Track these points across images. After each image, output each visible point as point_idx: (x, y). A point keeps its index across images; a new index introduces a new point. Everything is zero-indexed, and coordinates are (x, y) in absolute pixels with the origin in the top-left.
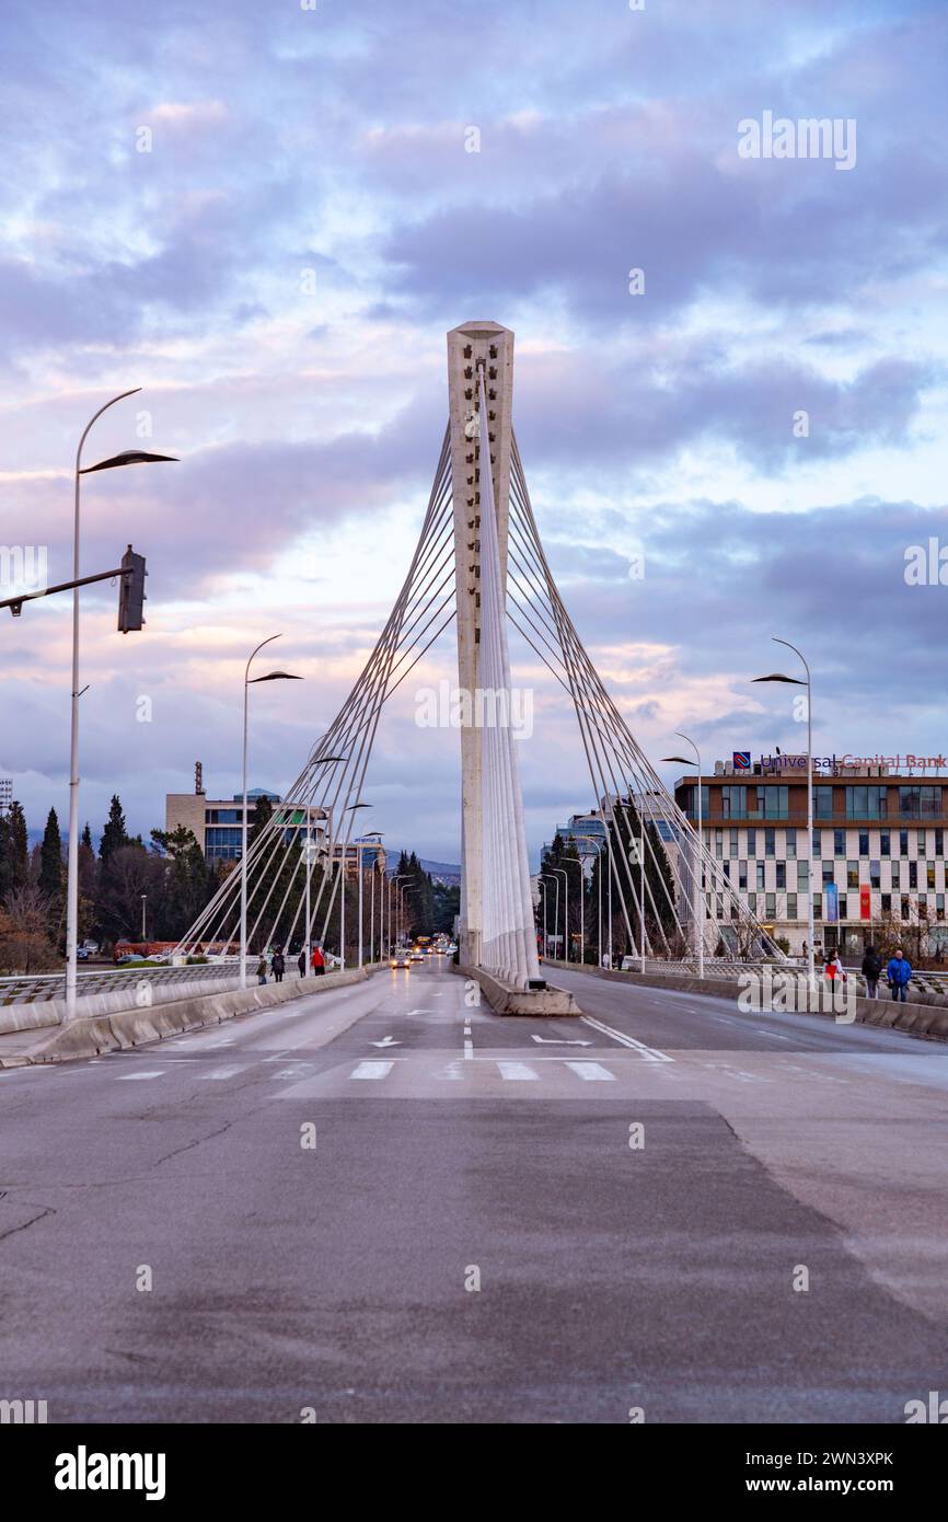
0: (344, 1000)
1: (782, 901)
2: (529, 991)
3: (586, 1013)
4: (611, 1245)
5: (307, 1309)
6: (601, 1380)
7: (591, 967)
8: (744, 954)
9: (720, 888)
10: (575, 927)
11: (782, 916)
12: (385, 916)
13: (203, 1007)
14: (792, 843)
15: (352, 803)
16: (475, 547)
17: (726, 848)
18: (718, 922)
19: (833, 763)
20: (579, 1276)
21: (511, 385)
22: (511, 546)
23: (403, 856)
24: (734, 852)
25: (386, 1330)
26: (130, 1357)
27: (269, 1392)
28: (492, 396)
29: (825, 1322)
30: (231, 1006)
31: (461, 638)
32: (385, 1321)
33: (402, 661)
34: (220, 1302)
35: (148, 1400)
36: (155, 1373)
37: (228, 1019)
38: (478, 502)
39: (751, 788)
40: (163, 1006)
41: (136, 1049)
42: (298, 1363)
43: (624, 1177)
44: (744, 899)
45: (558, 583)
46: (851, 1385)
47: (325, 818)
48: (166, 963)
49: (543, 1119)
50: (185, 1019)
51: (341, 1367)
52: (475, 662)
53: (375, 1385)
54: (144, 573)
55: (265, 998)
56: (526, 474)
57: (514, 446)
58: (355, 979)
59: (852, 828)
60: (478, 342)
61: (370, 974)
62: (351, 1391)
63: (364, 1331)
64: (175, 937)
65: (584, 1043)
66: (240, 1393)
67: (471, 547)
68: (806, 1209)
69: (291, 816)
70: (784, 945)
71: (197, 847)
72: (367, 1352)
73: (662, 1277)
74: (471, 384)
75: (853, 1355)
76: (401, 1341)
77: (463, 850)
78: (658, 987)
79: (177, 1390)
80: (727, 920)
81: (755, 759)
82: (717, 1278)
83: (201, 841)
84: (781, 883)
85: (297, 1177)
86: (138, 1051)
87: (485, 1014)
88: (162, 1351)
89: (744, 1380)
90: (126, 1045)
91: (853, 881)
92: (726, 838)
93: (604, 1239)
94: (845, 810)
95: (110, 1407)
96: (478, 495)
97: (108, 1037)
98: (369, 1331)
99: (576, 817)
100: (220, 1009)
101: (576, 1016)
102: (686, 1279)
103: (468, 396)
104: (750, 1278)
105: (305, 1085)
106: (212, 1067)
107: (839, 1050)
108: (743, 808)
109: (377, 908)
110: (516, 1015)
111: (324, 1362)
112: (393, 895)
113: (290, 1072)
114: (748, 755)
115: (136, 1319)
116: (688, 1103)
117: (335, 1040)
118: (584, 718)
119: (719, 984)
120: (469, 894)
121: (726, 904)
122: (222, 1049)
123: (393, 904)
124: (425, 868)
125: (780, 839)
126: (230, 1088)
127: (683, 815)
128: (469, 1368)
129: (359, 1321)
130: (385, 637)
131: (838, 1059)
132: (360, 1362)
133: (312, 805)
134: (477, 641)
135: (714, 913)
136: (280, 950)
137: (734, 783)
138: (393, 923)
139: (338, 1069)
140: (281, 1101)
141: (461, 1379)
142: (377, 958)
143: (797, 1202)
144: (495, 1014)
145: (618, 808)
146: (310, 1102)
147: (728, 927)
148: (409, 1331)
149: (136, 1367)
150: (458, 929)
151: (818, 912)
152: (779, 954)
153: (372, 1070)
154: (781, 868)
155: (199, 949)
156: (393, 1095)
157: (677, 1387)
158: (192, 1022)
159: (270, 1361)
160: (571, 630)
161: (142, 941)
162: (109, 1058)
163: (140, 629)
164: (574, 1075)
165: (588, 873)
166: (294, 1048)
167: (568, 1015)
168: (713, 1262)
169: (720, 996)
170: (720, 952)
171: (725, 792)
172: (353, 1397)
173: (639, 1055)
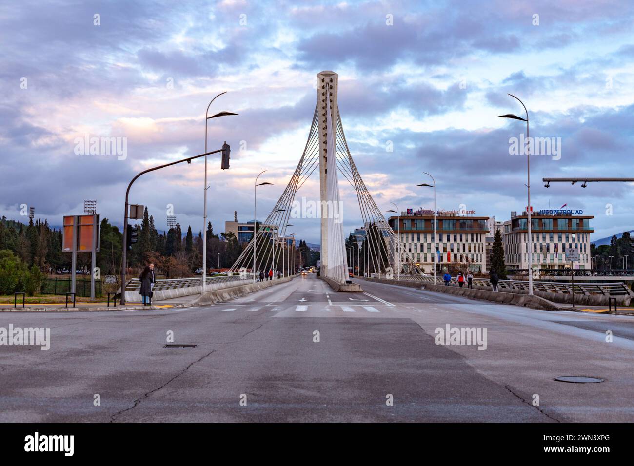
0: (285, 287)
1: (422, 256)
2: (346, 284)
3: (364, 291)
4: (393, 362)
5: (304, 381)
6: (402, 402)
7: (362, 277)
8: (410, 273)
9: (403, 252)
10: (356, 264)
11: (422, 261)
12: (296, 260)
13: (243, 289)
14: (425, 238)
15: (285, 225)
16: (325, 143)
17: (405, 239)
18: (402, 263)
19: (439, 212)
20: (386, 371)
21: (337, 91)
22: (337, 142)
23: (301, 242)
24: (407, 241)
25: (331, 387)
26: (253, 394)
27: (300, 405)
28: (331, 94)
29: (467, 385)
30: (251, 289)
31: (321, 172)
32: (330, 384)
33: (302, 179)
34: (276, 378)
35: (263, 407)
36: (263, 399)
37: (250, 293)
38: (326, 128)
39: (413, 220)
40: (230, 289)
41: (224, 302)
42: (306, 397)
43: (391, 341)
44: (410, 255)
45: (352, 154)
46: (480, 403)
47: (276, 229)
48: (226, 275)
49: (360, 323)
50: (238, 292)
51: (320, 398)
52: (325, 179)
53: (332, 403)
54: (230, 151)
55: (261, 286)
56: (342, 119)
57: (338, 111)
58: (287, 280)
59: (444, 233)
60: (326, 77)
61: (292, 279)
62: (325, 405)
63: (324, 387)
64: (229, 267)
65: (366, 301)
66: (291, 405)
67: (324, 143)
68: (451, 351)
69: (266, 229)
70: (423, 270)
71: (236, 238)
72: (327, 393)
73: (412, 371)
74: (324, 91)
75: (478, 395)
76: (336, 390)
77: (321, 239)
78: (385, 283)
79: (271, 404)
80: (405, 262)
81: (414, 211)
82: (429, 372)
83: (237, 237)
84: (422, 250)
85: (288, 341)
86: (225, 302)
87: (332, 291)
88: (263, 393)
89: (446, 402)
90: (221, 300)
91: (445, 250)
92: (405, 236)
93: (390, 360)
94: (442, 227)
95: (252, 409)
96: (326, 126)
97: (216, 298)
98: (325, 387)
99: (356, 229)
100: (248, 289)
101: (361, 292)
102: (420, 372)
103: (323, 94)
104: (439, 372)
105: (282, 313)
106: (250, 307)
107: (447, 303)
108: (410, 226)
109: (293, 258)
110: (342, 292)
111: (315, 396)
112: (298, 254)
113: (276, 309)
114: (412, 209)
115: (251, 383)
116: (405, 319)
117: (287, 299)
118: (360, 197)
119: (404, 282)
120: (323, 254)
121: (405, 257)
122: (251, 302)
123: (298, 257)
124: (308, 245)
125: (422, 236)
126: (259, 314)
127: (391, 228)
128: (360, 398)
129: (321, 384)
130: (296, 172)
131: (447, 305)
132: (325, 396)
133: (273, 225)
134: (326, 173)
135: (401, 260)
136: (262, 271)
137: (407, 218)
138: (298, 263)
139: (291, 308)
140: (276, 318)
141: (358, 402)
142: (293, 274)
143: (447, 349)
144: (335, 291)
145: (370, 226)
146: (285, 318)
147: (406, 264)
148: (338, 387)
149: (256, 397)
150: (319, 265)
151: (433, 259)
152: (422, 273)
153: (302, 308)
154: (422, 246)
155: (236, 271)
156: (311, 316)
157: (427, 404)
158: (240, 293)
159: (297, 396)
160: (356, 169)
161: (218, 268)
162: (216, 304)
163: (228, 168)
164: (366, 310)
165: (360, 247)
166: (275, 301)
167: (359, 292)
168: (426, 367)
169: (405, 286)
170: (403, 272)
171: (404, 221)
172: (326, 407)
173: (385, 304)
